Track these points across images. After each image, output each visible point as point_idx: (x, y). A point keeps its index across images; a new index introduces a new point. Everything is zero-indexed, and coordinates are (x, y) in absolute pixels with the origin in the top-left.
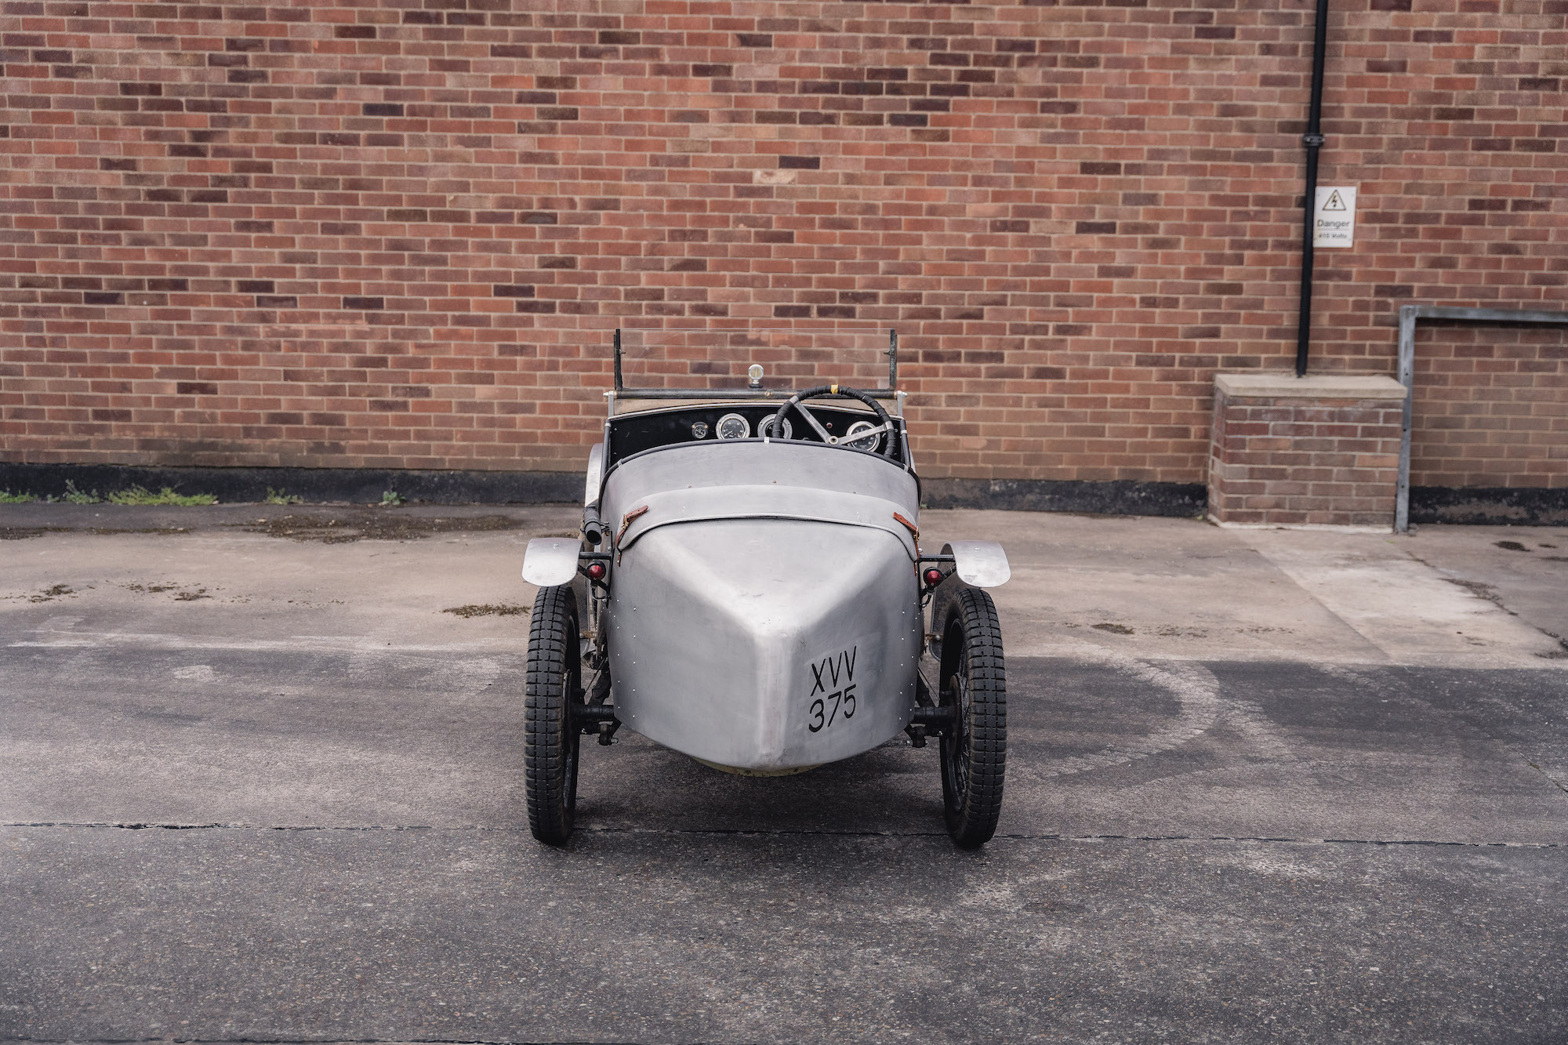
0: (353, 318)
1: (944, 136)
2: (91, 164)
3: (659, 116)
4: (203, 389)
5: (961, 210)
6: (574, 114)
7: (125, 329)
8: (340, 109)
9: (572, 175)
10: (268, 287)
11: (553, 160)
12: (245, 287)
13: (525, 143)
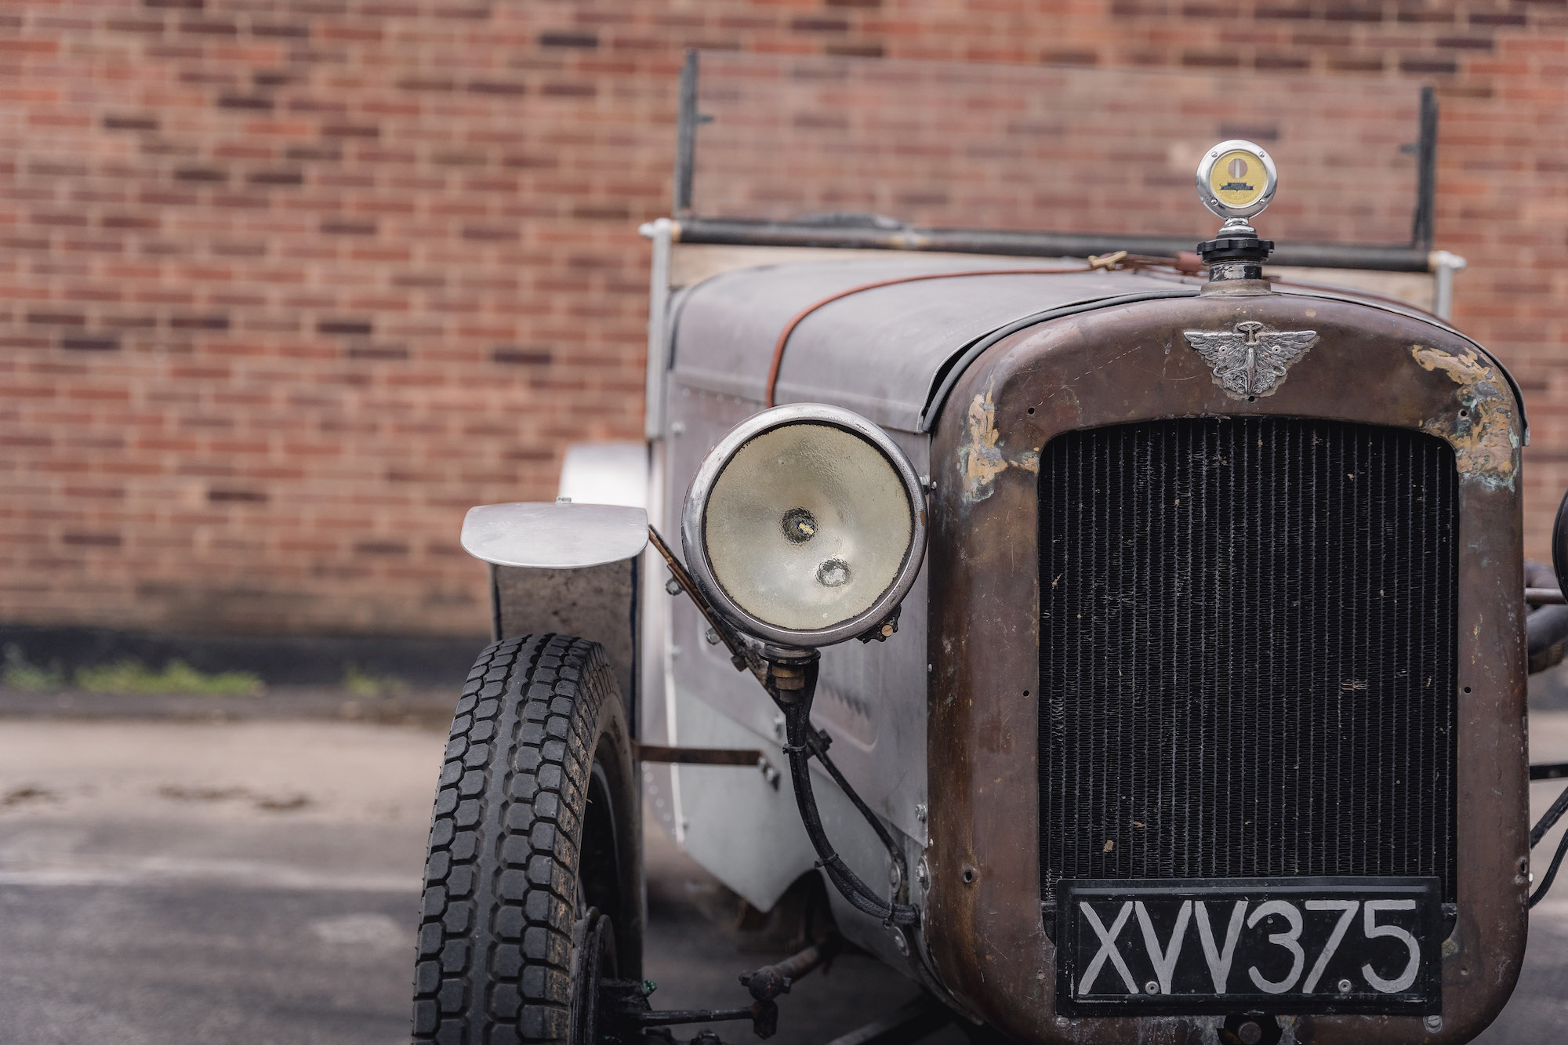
0: (504, 383)
1: (1486, 93)
2: (83, 122)
3: (1019, 57)
4: (248, 497)
5: (1513, 214)
6: (877, 52)
7: (122, 395)
8: (498, 39)
9: (873, 150)
10: (364, 329)
11: (841, 124)
12: (329, 328)
13: (798, 98)
